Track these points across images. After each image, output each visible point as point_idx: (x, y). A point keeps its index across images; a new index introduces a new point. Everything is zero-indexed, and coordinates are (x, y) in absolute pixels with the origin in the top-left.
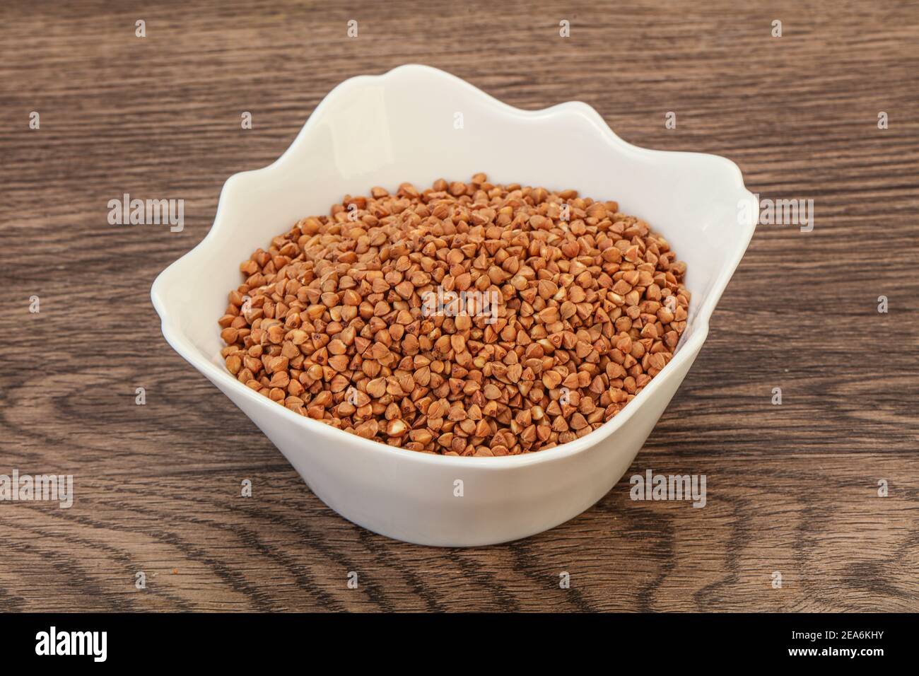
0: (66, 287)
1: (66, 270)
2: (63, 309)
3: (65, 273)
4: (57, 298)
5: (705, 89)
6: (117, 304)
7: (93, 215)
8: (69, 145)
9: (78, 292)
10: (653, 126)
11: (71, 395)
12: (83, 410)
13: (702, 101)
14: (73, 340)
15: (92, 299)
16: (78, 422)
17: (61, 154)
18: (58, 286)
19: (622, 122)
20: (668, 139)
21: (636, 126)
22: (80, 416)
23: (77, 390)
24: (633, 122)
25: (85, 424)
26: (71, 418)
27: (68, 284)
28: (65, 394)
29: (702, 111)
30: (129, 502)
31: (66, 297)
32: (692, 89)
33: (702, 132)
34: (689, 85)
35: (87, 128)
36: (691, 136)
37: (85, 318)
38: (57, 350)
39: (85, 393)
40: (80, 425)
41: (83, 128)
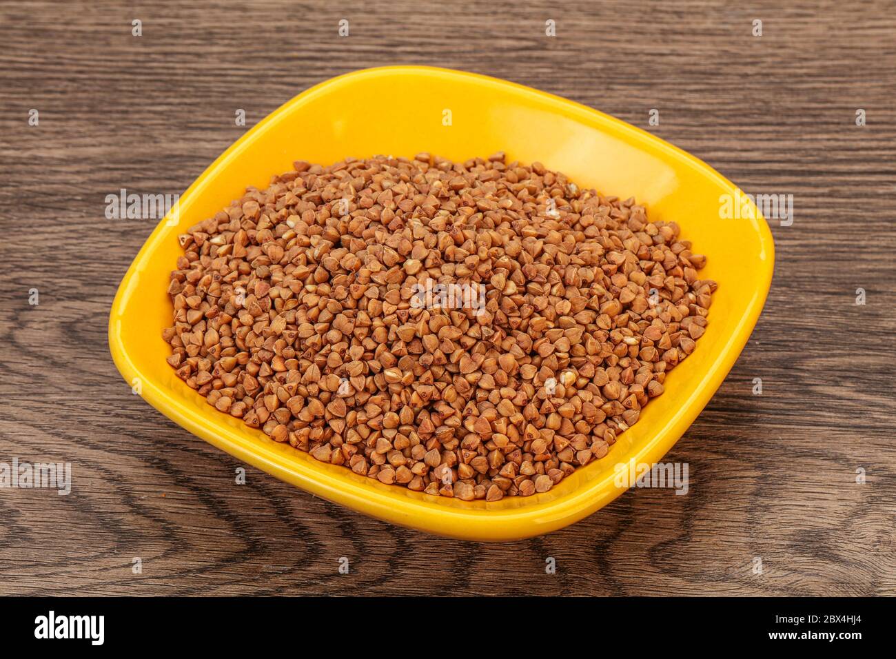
0: (82, 217)
1: (83, 200)
2: (77, 239)
3: (81, 203)
4: (72, 228)
5: (707, 65)
6: (129, 237)
7: (113, 149)
8: (94, 79)
9: (92, 223)
10: (654, 98)
11: (78, 321)
12: (88, 336)
13: (702, 76)
14: (85, 269)
15: (106, 230)
16: (83, 348)
17: (86, 88)
18: (74, 216)
19: (624, 93)
20: (667, 112)
21: (637, 97)
22: (85, 341)
23: (85, 317)
24: (636, 93)
25: (89, 350)
26: (76, 343)
27: (83, 214)
28: (73, 320)
29: (703, 87)
30: (125, 427)
31: (81, 227)
32: (695, 64)
33: (700, 107)
34: (692, 60)
35: (114, 64)
36: (689, 110)
37: (97, 248)
38: (69, 277)
39: (92, 320)
40: (85, 350)
41: (109, 64)
